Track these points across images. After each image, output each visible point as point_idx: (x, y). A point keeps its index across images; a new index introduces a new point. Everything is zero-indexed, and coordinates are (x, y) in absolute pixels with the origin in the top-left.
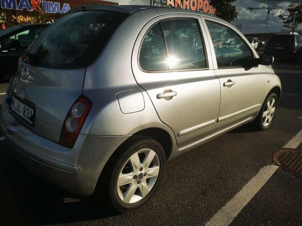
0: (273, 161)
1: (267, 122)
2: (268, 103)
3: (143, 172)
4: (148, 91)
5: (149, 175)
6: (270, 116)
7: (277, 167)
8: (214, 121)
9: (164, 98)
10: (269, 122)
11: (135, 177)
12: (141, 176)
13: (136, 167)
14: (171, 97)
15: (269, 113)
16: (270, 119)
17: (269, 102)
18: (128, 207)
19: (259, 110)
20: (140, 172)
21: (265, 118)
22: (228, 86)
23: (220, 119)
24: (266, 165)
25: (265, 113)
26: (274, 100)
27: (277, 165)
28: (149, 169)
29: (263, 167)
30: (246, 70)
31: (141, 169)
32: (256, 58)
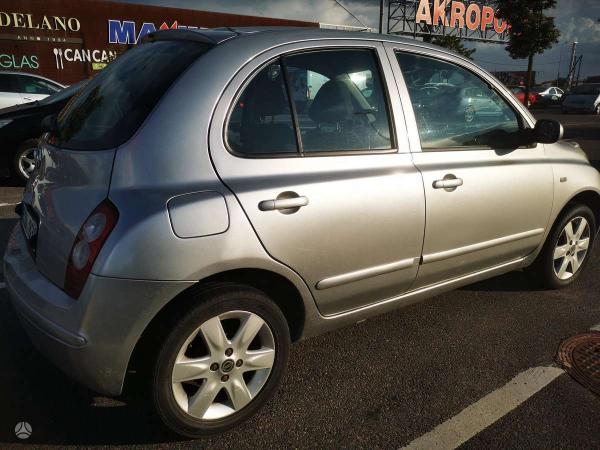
0: (555, 357)
1: (569, 268)
2: (569, 228)
3: (234, 357)
4: (238, 196)
5: (249, 365)
6: (575, 257)
7: (559, 372)
8: (410, 261)
9: (279, 209)
10: (575, 269)
11: (214, 367)
12: (229, 365)
13: (217, 347)
14: (295, 209)
15: (573, 249)
16: (577, 265)
17: (570, 224)
18: (197, 426)
19: (541, 241)
20: (227, 358)
21: (560, 261)
22: (444, 187)
23: (425, 257)
24: (534, 366)
25: (560, 251)
26: (584, 222)
27: (563, 367)
28: (248, 353)
29: (526, 368)
30: (499, 153)
31: (229, 352)
32: (529, 129)
